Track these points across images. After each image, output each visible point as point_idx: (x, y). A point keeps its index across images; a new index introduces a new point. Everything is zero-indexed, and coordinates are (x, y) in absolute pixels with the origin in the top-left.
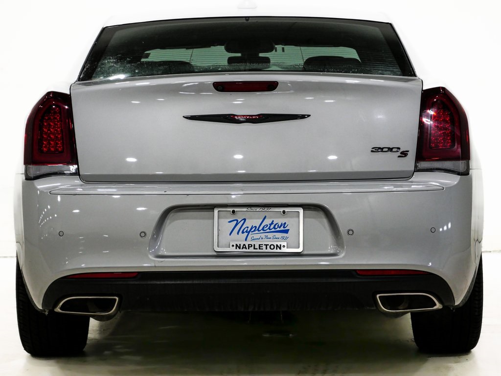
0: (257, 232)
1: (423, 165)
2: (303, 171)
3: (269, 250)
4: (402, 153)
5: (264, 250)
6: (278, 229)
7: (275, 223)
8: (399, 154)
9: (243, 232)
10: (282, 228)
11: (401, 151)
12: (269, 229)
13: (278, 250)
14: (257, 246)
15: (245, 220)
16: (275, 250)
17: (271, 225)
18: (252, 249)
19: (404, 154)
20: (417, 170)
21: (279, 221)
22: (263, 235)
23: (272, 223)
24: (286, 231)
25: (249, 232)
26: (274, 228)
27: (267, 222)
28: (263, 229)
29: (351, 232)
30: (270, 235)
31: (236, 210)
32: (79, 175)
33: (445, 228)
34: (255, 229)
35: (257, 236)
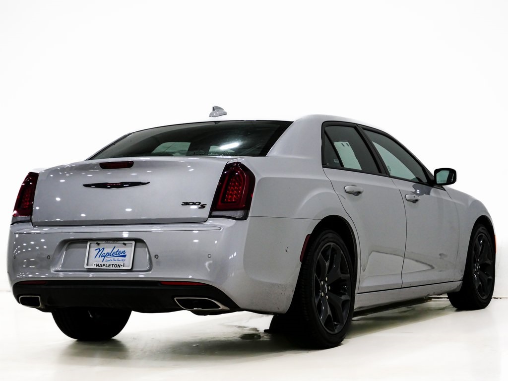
0: (109, 256)
1: (215, 213)
2: (138, 218)
3: (114, 268)
4: (201, 206)
5: (111, 268)
6: (121, 255)
7: (119, 251)
8: (199, 206)
9: (102, 257)
10: (123, 254)
11: (202, 204)
12: (116, 254)
13: (119, 268)
14: (107, 266)
15: (104, 249)
16: (116, 268)
17: (117, 252)
18: (104, 267)
19: (203, 206)
20: (210, 216)
21: (121, 250)
22: (112, 258)
23: (118, 251)
24: (125, 256)
25: (105, 256)
26: (119, 254)
27: (115, 250)
28: (113, 255)
29: (157, 257)
30: (116, 258)
31: (99, 242)
32: (32, 222)
33: (232, 256)
34: (109, 254)
35: (109, 259)
